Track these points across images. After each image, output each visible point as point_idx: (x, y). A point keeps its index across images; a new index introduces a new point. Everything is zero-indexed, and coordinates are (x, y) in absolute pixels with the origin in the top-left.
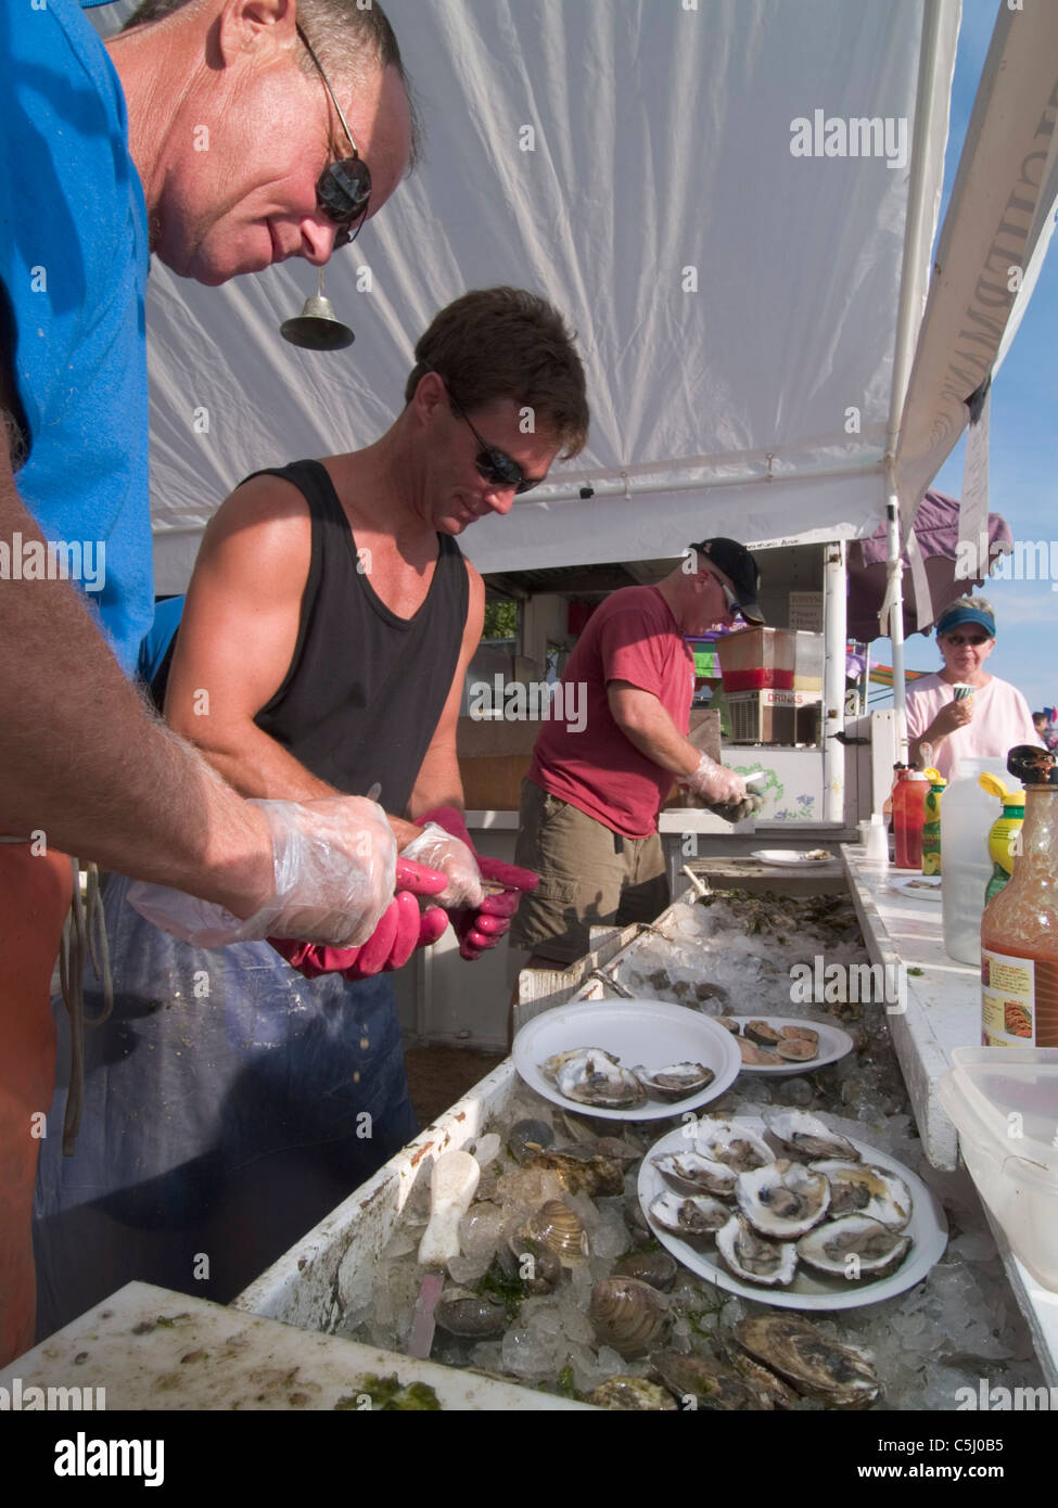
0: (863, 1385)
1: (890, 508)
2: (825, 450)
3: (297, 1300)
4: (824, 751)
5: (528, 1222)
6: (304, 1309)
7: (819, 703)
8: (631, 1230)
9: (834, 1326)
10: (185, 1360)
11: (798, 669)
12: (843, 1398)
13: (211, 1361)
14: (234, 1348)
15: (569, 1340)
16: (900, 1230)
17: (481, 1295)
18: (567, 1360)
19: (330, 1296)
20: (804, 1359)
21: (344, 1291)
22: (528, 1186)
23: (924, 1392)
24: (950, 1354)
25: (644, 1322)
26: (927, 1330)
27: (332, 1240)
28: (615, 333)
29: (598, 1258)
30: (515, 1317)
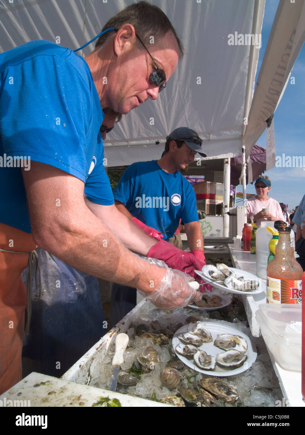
0: (234, 396)
1: (243, 149)
2: (225, 132)
3: (79, 376)
4: (223, 217)
5: (143, 353)
6: (81, 378)
7: (222, 203)
8: (171, 354)
9: (226, 380)
10: (49, 394)
11: (217, 193)
12: (229, 399)
13: (57, 394)
14: (63, 390)
15: (154, 385)
16: (244, 353)
17: (130, 373)
18: (154, 391)
19: (88, 375)
20: (218, 389)
21: (91, 373)
22: (142, 343)
23: (250, 397)
24: (257, 387)
25: (175, 380)
26: (251, 380)
27: (88, 359)
28: (166, 98)
29: (162, 362)
30: (139, 379)
